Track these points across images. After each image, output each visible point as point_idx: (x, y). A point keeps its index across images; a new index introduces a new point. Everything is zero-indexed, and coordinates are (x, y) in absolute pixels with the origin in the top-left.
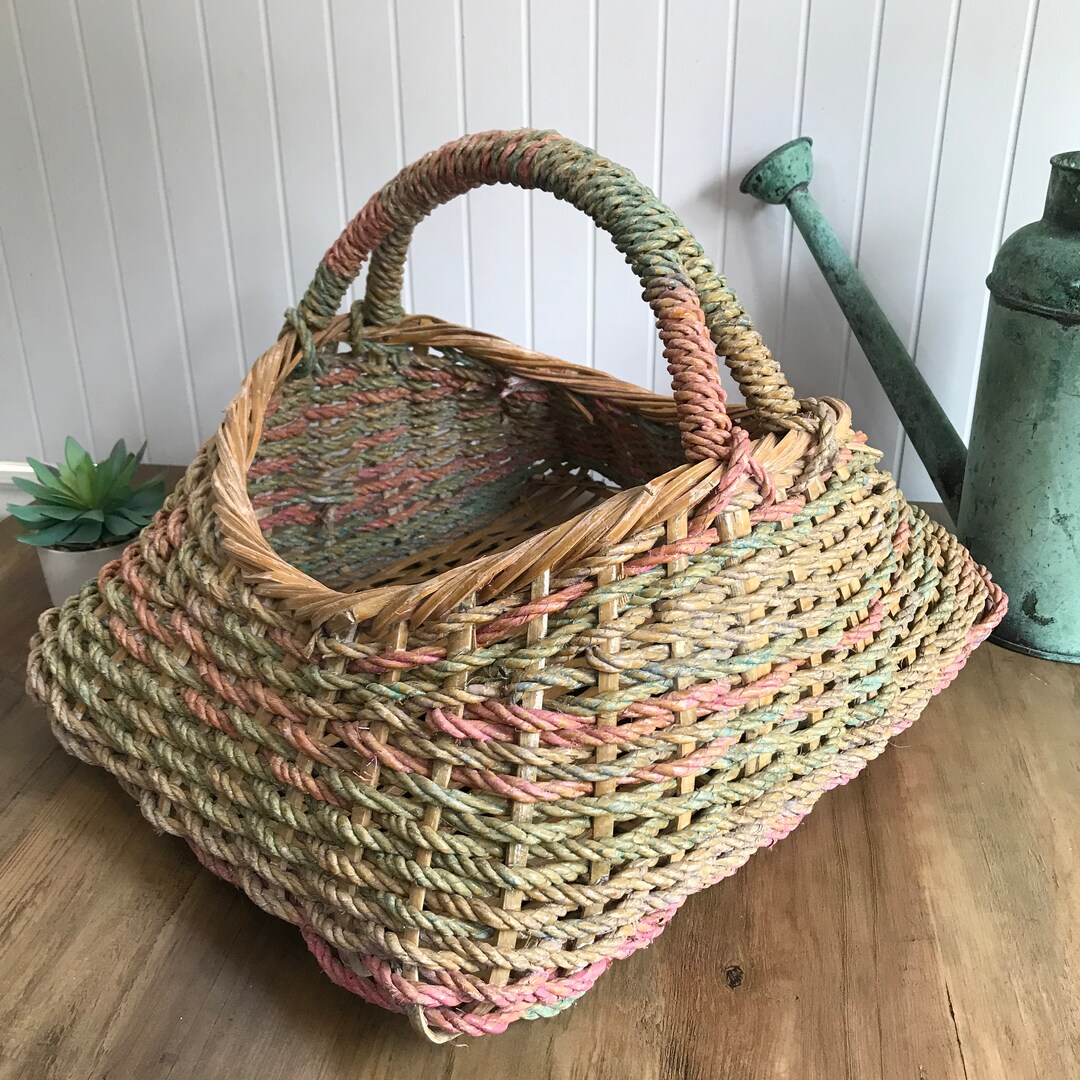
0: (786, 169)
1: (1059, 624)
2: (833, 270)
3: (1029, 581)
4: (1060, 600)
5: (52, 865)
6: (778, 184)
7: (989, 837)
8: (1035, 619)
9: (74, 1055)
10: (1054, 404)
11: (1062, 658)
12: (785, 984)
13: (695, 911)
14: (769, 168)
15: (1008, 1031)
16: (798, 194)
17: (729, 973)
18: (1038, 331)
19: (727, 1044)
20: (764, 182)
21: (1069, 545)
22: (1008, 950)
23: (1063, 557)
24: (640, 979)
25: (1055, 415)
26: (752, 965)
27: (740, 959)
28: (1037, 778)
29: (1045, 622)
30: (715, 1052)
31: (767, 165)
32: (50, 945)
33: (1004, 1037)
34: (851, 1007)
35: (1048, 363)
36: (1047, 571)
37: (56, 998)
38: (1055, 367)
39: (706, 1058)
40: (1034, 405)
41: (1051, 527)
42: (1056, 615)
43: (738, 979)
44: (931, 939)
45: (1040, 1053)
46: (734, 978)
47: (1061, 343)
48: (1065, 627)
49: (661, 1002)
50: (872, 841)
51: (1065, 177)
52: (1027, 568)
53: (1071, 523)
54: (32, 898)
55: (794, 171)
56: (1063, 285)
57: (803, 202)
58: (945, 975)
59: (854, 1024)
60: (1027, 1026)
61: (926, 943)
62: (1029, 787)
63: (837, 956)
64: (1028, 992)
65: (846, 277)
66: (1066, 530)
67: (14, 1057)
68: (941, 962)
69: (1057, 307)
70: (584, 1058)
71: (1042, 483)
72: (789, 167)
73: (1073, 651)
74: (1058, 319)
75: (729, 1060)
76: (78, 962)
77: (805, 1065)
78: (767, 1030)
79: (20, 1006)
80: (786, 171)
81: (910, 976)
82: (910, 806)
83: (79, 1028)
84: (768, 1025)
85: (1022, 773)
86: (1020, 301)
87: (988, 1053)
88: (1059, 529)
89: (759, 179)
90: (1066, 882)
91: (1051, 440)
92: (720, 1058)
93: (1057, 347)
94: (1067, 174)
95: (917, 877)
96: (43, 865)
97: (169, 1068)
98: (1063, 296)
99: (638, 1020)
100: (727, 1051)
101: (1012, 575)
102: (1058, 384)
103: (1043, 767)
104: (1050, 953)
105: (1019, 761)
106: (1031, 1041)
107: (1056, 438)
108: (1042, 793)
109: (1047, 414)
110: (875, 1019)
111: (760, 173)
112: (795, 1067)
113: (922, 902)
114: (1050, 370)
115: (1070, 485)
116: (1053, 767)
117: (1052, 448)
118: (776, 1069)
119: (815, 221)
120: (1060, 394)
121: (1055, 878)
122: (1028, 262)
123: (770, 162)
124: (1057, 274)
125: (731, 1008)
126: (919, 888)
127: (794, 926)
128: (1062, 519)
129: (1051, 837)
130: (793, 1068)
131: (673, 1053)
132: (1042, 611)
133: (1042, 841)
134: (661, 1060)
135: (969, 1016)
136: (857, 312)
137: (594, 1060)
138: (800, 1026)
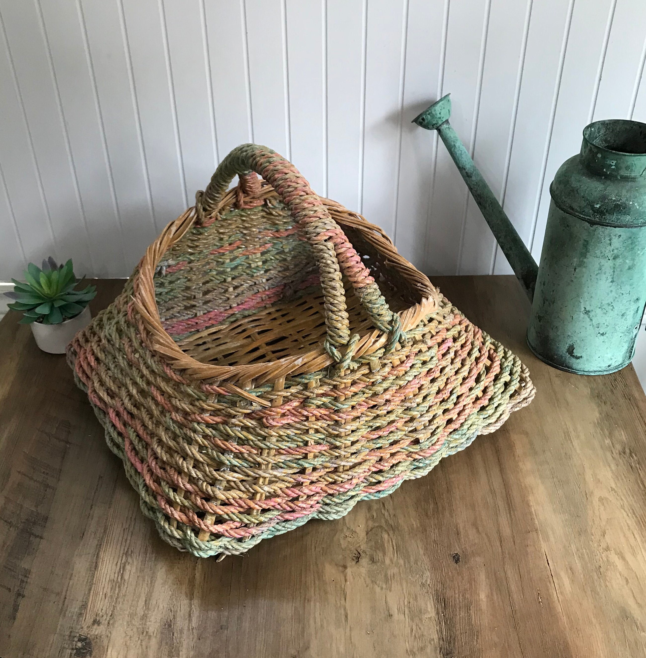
0: (438, 114)
1: (585, 358)
2: (465, 169)
3: (571, 340)
4: (585, 348)
5: (128, 541)
6: (434, 122)
7: (557, 477)
8: (573, 356)
9: (181, 631)
10: (585, 260)
11: (586, 374)
12: (478, 559)
13: (434, 530)
14: (429, 114)
15: (571, 569)
16: (445, 126)
17: (454, 557)
18: (578, 225)
19: (459, 589)
20: (426, 121)
21: (590, 323)
22: (569, 532)
23: (588, 329)
24: (417, 564)
25: (585, 265)
26: (463, 552)
27: (458, 550)
28: (576, 443)
29: (578, 358)
30: (455, 593)
31: (428, 113)
32: (146, 582)
33: (569, 571)
34: (506, 566)
35: (582, 241)
36: (579, 335)
37: (161, 607)
38: (586, 243)
39: (452, 597)
40: (575, 260)
41: (582, 315)
42: (584, 355)
43: (458, 559)
44: (536, 530)
45: (584, 576)
46: (456, 559)
47: (589, 233)
48: (587, 360)
49: (428, 574)
50: (506, 485)
51: (591, 147)
52: (570, 334)
53: (591, 314)
54: (127, 561)
55: (442, 115)
56: (591, 205)
57: (447, 131)
58: (544, 547)
59: (510, 574)
60: (578, 565)
61: (534, 533)
62: (572, 449)
63: (498, 544)
64: (578, 550)
65: (471, 174)
66: (589, 317)
67: (155, 635)
68: (542, 542)
69: (587, 216)
70: (402, 603)
71: (578, 296)
72: (440, 113)
73: (591, 370)
74: (588, 222)
75: (461, 596)
76: (163, 588)
77: (492, 594)
78: (475, 581)
79: (146, 612)
80: (439, 116)
81: (530, 549)
82: (520, 464)
83: (178, 619)
84: (474, 578)
85: (569, 442)
86: (569, 210)
87: (564, 579)
88: (586, 316)
89: (423, 119)
90: (591, 496)
91: (583, 277)
92: (457, 596)
93: (587, 234)
94: (593, 147)
95: (527, 501)
96: (124, 543)
97: (226, 631)
98: (591, 211)
99: (420, 583)
100: (459, 592)
101: (562, 336)
102: (587, 251)
103: (578, 437)
104: (586, 531)
105: (567, 434)
106: (580, 571)
107: (585, 275)
108: (578, 451)
109: (581, 264)
110: (518, 570)
111: (424, 117)
112: (488, 596)
113: (531, 513)
114: (584, 245)
115: (591, 297)
116: (582, 437)
117: (584, 280)
118: (481, 597)
119: (454, 142)
120: (588, 256)
121: (586, 494)
122: (573, 191)
123: (430, 111)
124: (587, 200)
125: (458, 573)
126: (529, 506)
127: (478, 531)
128: (587, 312)
129: (584, 474)
130: (488, 597)
131: (437, 596)
132: (576, 353)
133: (580, 476)
134: (433, 600)
135: (555, 564)
136: (479, 192)
137: (406, 603)
138: (488, 577)
